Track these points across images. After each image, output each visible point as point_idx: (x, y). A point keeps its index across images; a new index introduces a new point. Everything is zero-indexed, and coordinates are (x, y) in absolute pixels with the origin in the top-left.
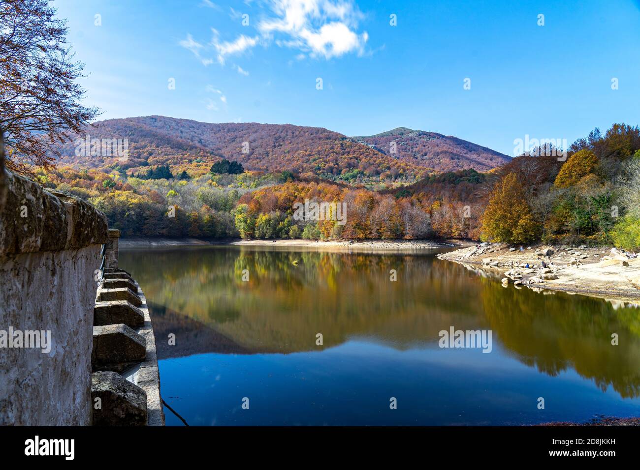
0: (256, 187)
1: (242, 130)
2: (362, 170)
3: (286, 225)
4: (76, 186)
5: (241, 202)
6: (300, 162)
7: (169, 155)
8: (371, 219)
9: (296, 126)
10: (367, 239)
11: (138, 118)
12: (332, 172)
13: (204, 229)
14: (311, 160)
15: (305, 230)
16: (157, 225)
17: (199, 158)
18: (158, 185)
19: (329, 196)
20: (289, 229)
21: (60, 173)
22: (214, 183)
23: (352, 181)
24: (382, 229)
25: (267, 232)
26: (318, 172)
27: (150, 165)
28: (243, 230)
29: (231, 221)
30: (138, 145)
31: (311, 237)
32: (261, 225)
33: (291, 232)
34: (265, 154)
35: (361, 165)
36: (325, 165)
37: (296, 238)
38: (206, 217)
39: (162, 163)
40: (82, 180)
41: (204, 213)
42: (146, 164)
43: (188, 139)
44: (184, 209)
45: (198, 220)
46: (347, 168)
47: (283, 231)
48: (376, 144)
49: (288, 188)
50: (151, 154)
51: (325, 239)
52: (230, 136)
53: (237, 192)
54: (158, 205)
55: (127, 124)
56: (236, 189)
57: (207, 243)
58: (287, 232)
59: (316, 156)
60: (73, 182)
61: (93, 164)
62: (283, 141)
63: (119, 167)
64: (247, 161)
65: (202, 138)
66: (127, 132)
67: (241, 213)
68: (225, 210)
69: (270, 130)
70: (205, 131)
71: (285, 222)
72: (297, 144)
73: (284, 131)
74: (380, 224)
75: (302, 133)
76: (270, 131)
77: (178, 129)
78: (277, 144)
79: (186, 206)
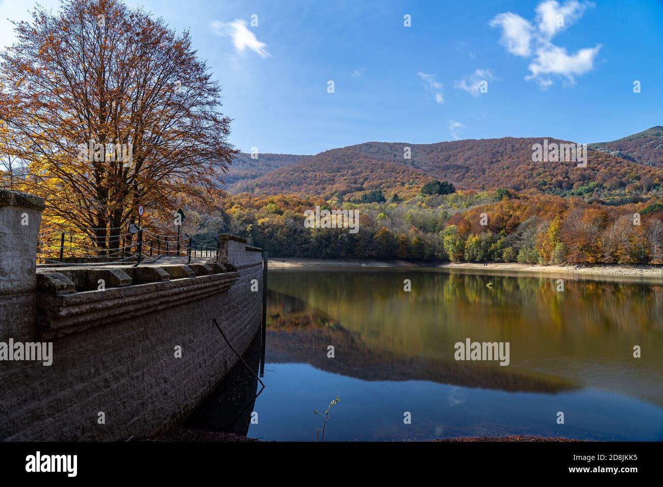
0: (467, 207)
1: (456, 149)
2: (601, 183)
3: (499, 247)
4: (298, 212)
5: (451, 224)
6: (521, 178)
7: (383, 179)
8: (603, 240)
9: (517, 139)
10: (598, 264)
11: (355, 146)
12: (561, 187)
13: (412, 251)
14: (534, 175)
15: (520, 252)
16: (367, 246)
17: (411, 180)
18: (369, 208)
19: (550, 213)
20: (502, 252)
21: (286, 201)
22: (424, 204)
23: (586, 195)
24: (619, 251)
25: (477, 255)
26: (544, 188)
27: (366, 190)
28: (451, 253)
29: (440, 244)
30: (355, 171)
31: (528, 260)
32: (470, 247)
33: (505, 255)
34: (481, 171)
35: (599, 176)
36: (553, 179)
37: (511, 261)
38: (414, 239)
39: (377, 187)
40: (304, 206)
41: (412, 235)
42: (361, 189)
43: (401, 162)
44: (392, 231)
45: (406, 242)
46: (580, 180)
47: (496, 253)
48: (621, 150)
49: (501, 207)
50: (366, 179)
51: (545, 263)
52: (443, 156)
53: (446, 213)
54: (368, 228)
55: (345, 152)
56: (446, 210)
57: (415, 265)
58: (500, 255)
59: (541, 170)
60: (296, 209)
61: (316, 191)
62: (502, 155)
63: (338, 193)
64: (461, 180)
65: (415, 159)
66: (345, 161)
67: (449, 234)
68: (434, 231)
69: (486, 145)
70: (418, 153)
71: (497, 244)
72: (518, 158)
73: (502, 145)
74: (616, 245)
75: (523, 145)
76: (487, 147)
77: (392, 153)
78: (494, 160)
79: (394, 229)
